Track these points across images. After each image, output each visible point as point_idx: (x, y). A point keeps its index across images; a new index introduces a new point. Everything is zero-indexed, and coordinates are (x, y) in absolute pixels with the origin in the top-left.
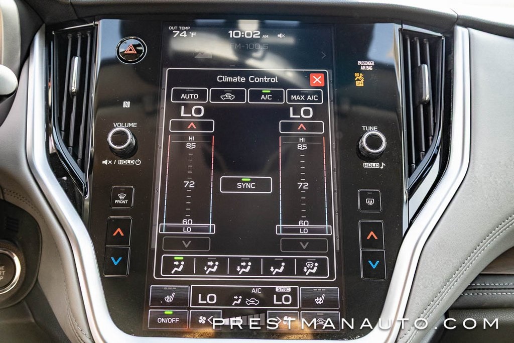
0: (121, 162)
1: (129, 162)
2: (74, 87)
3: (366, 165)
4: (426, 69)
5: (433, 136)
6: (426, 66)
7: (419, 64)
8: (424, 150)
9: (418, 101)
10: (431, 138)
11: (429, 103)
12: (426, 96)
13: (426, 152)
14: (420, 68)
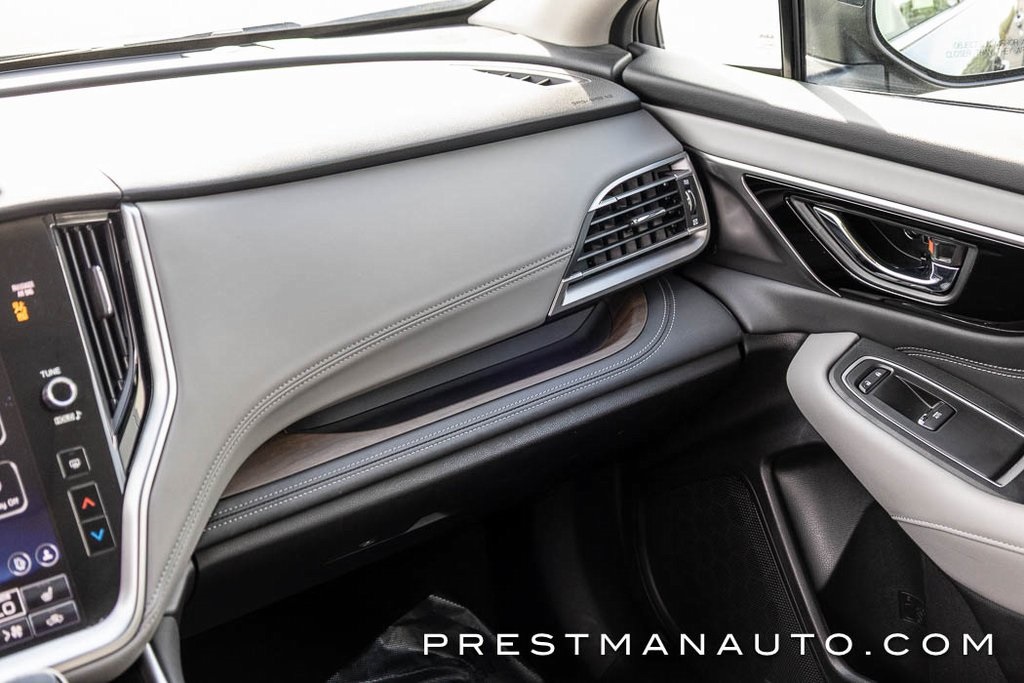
3: (58, 421)
4: (99, 273)
5: (128, 356)
6: (98, 268)
7: (89, 265)
8: (121, 377)
9: (98, 314)
10: (125, 359)
11: (113, 315)
12: (107, 307)
13: (125, 378)
14: (91, 270)
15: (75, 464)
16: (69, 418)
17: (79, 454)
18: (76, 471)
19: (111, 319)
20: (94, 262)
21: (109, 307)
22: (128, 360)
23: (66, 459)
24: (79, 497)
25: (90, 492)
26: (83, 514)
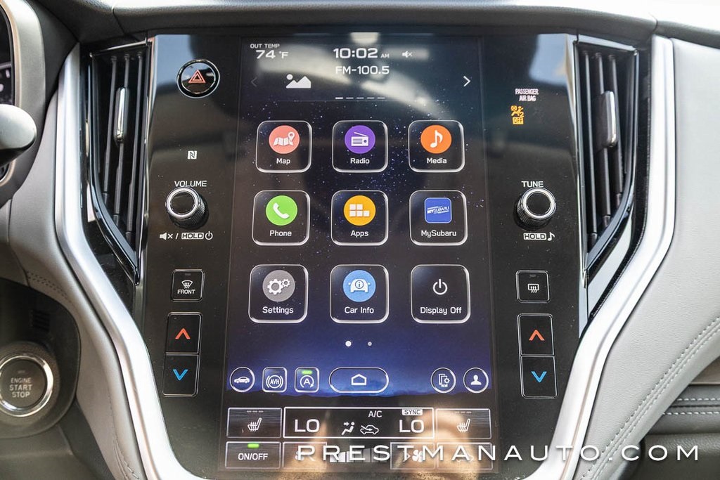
0: (186, 236)
1: (197, 236)
2: (120, 132)
3: (528, 236)
4: (612, 98)
5: (622, 193)
6: (612, 93)
7: (602, 91)
8: (609, 213)
9: (600, 143)
10: (618, 195)
11: (616, 146)
12: (612, 137)
13: (612, 215)
14: (603, 96)
15: (534, 289)
16: (539, 236)
17: (540, 279)
18: (534, 296)
19: (612, 149)
20: (608, 87)
21: (613, 136)
22: (621, 198)
23: (525, 279)
24: (528, 325)
25: (542, 324)
26: (528, 347)
